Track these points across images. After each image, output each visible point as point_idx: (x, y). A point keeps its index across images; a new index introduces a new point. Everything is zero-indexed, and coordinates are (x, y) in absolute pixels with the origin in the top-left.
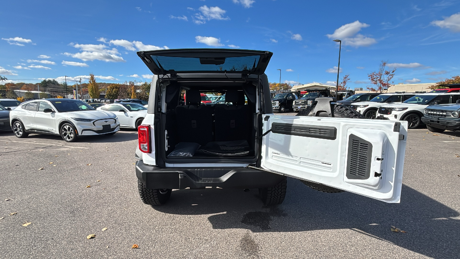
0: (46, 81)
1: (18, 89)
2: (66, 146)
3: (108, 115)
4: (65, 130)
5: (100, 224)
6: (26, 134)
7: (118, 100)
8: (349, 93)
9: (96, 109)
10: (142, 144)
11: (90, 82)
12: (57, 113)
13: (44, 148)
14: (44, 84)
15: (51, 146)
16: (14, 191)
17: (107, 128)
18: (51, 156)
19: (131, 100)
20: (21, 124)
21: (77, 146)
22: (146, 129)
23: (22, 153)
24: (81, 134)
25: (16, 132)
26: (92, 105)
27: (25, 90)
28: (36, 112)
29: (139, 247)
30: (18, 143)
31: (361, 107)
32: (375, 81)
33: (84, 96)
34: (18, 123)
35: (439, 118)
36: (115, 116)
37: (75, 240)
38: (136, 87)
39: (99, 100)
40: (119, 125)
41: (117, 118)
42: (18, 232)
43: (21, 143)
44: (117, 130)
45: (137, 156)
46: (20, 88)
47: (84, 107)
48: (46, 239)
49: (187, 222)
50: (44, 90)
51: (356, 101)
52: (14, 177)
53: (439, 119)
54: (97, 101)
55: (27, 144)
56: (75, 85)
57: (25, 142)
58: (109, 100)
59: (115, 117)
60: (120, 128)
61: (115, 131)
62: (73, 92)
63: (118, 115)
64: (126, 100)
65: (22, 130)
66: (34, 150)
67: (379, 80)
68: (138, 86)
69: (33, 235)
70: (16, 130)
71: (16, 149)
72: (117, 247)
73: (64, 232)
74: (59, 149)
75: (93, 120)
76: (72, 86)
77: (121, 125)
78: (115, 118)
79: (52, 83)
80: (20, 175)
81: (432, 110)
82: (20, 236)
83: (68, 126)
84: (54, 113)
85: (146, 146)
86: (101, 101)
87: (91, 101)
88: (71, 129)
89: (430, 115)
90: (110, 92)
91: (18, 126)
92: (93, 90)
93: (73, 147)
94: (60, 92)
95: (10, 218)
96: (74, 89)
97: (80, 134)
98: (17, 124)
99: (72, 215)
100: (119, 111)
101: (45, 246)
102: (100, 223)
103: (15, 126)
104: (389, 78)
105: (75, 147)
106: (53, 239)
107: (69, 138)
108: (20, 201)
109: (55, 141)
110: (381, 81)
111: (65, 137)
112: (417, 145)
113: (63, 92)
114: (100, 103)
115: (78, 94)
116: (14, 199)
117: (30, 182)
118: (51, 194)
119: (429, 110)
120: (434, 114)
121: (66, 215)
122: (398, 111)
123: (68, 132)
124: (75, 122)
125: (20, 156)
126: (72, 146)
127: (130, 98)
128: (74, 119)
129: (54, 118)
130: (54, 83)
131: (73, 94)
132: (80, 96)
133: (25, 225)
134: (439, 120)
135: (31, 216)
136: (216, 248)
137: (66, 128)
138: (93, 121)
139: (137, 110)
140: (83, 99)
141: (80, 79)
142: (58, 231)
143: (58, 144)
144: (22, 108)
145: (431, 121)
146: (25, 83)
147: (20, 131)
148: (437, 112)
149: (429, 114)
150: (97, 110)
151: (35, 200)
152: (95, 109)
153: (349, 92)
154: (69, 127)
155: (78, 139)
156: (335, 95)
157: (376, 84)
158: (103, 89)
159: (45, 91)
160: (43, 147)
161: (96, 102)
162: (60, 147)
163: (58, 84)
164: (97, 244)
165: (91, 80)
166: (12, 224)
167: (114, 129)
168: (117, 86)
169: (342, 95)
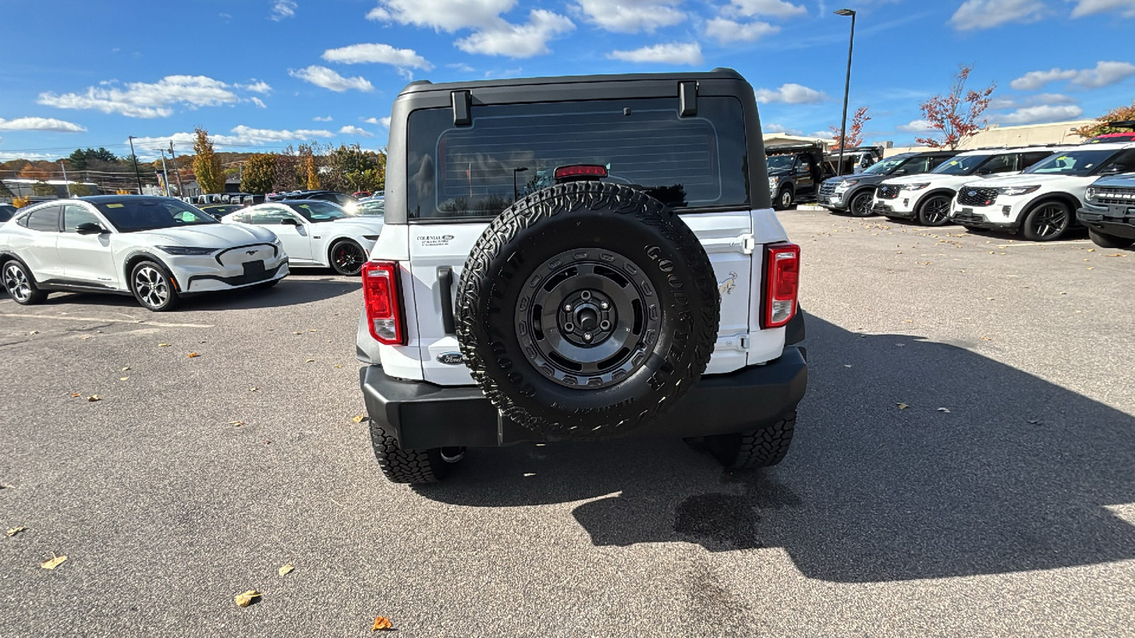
0: (82, 154)
1: (12, 176)
2: (151, 323)
3: (252, 233)
4: (143, 278)
5: (268, 554)
6: (41, 295)
7: (274, 195)
8: (868, 155)
9: (220, 220)
10: (376, 320)
11: (197, 150)
12: (115, 235)
13: (91, 329)
14: (77, 162)
15: (111, 324)
16: (15, 459)
17: (254, 268)
18: (111, 354)
19: (308, 193)
20: (24, 270)
21: (180, 322)
22: (387, 274)
23: (34, 345)
24: (188, 288)
25: (12, 290)
26: (209, 211)
27: (32, 177)
28: (58, 233)
29: (392, 625)
30: (21, 318)
31: (908, 190)
32: (939, 120)
33: (186, 187)
34: (15, 265)
35: (1130, 210)
36: (273, 237)
37: (200, 611)
38: (319, 161)
39: (226, 197)
40: (286, 261)
41: (279, 243)
42: (30, 590)
43: (28, 319)
44: (283, 275)
45: (360, 352)
46: (17, 173)
47: (188, 217)
48: (114, 612)
49: (519, 537)
50: (79, 176)
51: (893, 173)
52: (14, 416)
53: (1128, 213)
54: (220, 199)
55: (46, 320)
56: (158, 161)
57: (40, 317)
58: (252, 196)
59: (274, 241)
60: (290, 269)
61: (277, 276)
62: (157, 180)
63: (280, 235)
64: (294, 193)
65: (26, 284)
66: (65, 338)
67: (950, 117)
68: (322, 157)
69: (75, 598)
70: (12, 284)
71: (17, 334)
72: (326, 627)
73: (166, 585)
74: (132, 332)
75: (217, 249)
76: (152, 164)
77: (290, 261)
78: (272, 243)
79: (98, 158)
80: (30, 412)
81: (1110, 189)
82: (37, 604)
83: (149, 270)
84: (106, 235)
85: (390, 324)
86: (230, 198)
87: (205, 200)
88: (159, 276)
89: (1103, 204)
90: (251, 174)
91: (15, 274)
92: (207, 171)
93: (170, 325)
94: (121, 181)
95: (6, 546)
96: (159, 172)
97: (184, 289)
98: (11, 268)
99: (184, 527)
100: (282, 223)
101: (111, 633)
102: (269, 550)
103: (7, 274)
104: (977, 109)
105: (177, 325)
106: (134, 609)
107: (157, 301)
108: (34, 489)
109: (120, 309)
110: (954, 120)
111: (145, 299)
112: (1078, 284)
113: (129, 181)
114: (229, 203)
115: (169, 183)
116: (17, 483)
117: (60, 432)
118: (118, 465)
119: (1103, 189)
120: (1114, 201)
121: (167, 529)
122: (1012, 195)
123: (152, 283)
124: (167, 259)
125: (26, 354)
126: (166, 322)
127: (305, 189)
128: (163, 249)
129: (108, 249)
130: (104, 156)
131: (158, 185)
132: (175, 188)
133: (49, 565)
134: (1128, 216)
135: (65, 536)
136: (621, 618)
137: (144, 274)
138: (217, 253)
139: (328, 217)
140: (184, 195)
141: (171, 144)
142: (148, 583)
143: (130, 319)
144: (18, 223)
145: (1105, 218)
146: (29, 159)
147: (24, 287)
148: (1123, 195)
149: (1101, 200)
150: (222, 222)
151: (75, 484)
152: (217, 220)
153: (869, 153)
154: (152, 271)
155: (181, 302)
156: (836, 160)
157: (942, 128)
158: (233, 170)
159: (82, 178)
160: (88, 327)
161: (218, 202)
162: (135, 326)
163: (114, 159)
164: (266, 621)
165: (198, 145)
166: (12, 563)
167: (273, 272)
168: (269, 158)
169: (852, 160)
